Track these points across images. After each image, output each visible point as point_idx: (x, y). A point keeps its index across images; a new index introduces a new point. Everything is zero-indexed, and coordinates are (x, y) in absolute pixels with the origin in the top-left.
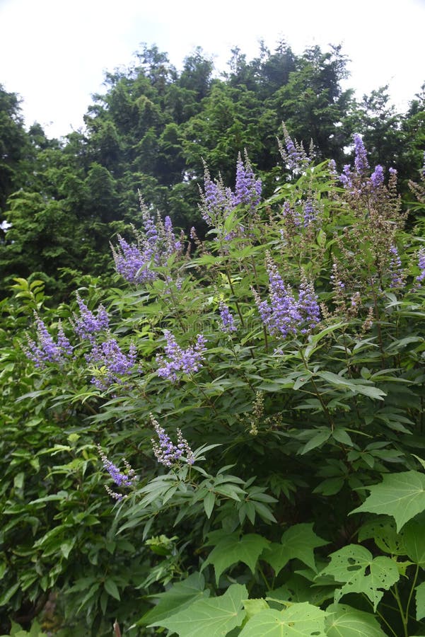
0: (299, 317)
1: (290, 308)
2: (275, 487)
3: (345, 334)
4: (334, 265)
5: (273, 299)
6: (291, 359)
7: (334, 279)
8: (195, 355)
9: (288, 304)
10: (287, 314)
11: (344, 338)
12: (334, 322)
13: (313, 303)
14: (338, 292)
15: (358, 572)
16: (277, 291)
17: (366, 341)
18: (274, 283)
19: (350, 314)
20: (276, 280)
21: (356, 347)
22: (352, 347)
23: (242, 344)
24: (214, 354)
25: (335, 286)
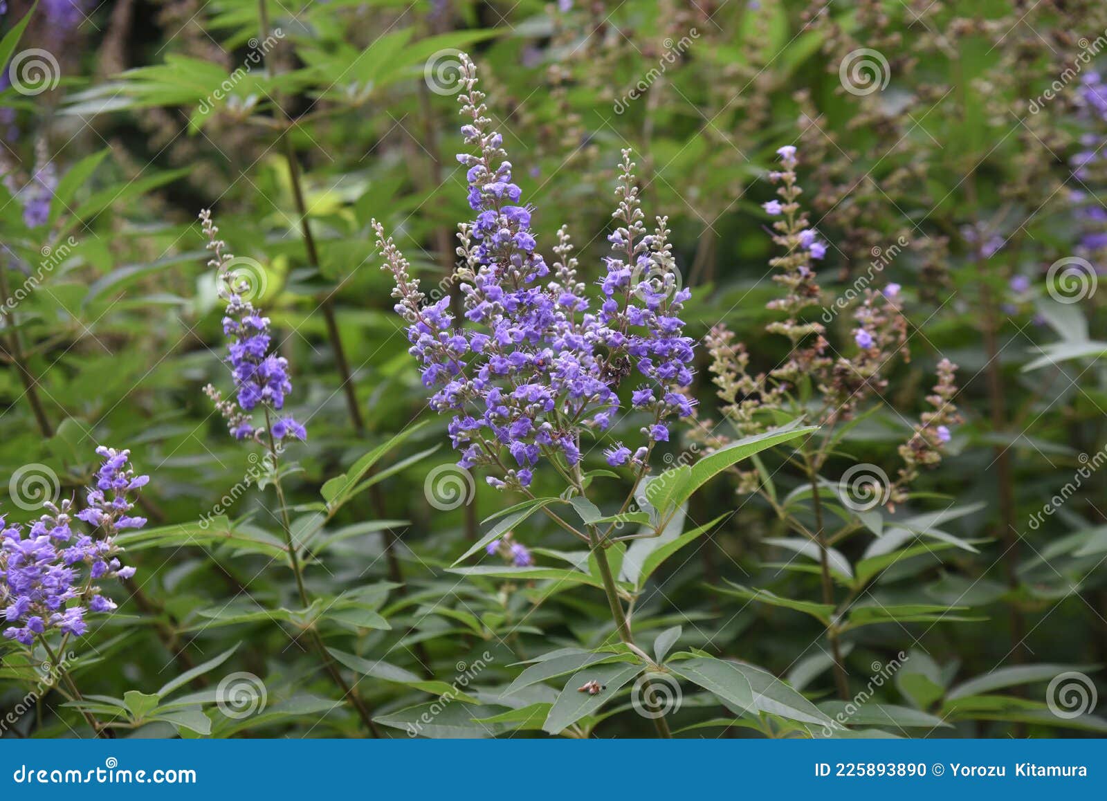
0: (594, 384)
1: (559, 341)
3: (823, 483)
4: (787, 150)
5: (473, 292)
6: (568, 592)
7: (783, 216)
8: (75, 552)
9: (548, 322)
10: (541, 371)
11: (817, 501)
12: (766, 421)
13: (665, 321)
14: (795, 280)
16: (503, 254)
17: (925, 524)
18: (488, 216)
19: (848, 385)
20: (498, 202)
21: (876, 550)
22: (854, 546)
23: (332, 505)
24: (196, 552)
25: (781, 251)
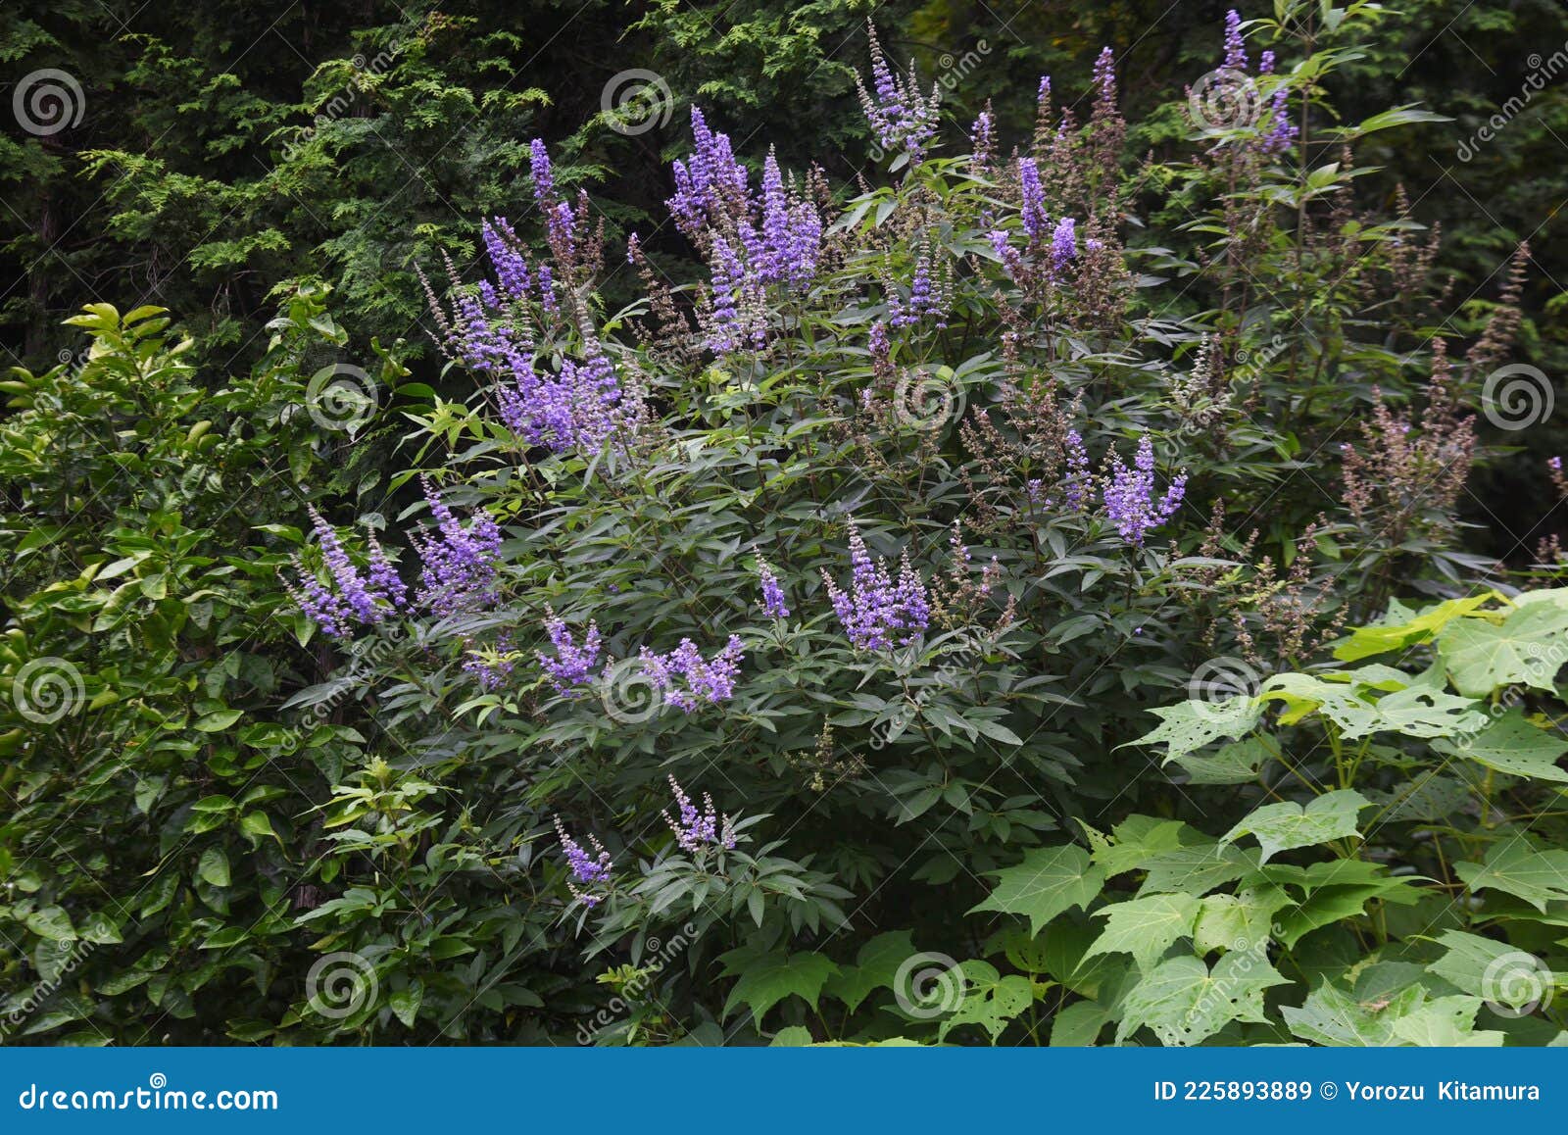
2: (848, 870)
15: (976, 998)
